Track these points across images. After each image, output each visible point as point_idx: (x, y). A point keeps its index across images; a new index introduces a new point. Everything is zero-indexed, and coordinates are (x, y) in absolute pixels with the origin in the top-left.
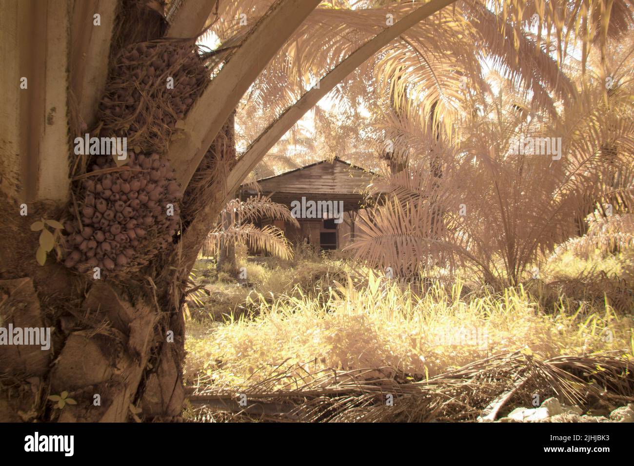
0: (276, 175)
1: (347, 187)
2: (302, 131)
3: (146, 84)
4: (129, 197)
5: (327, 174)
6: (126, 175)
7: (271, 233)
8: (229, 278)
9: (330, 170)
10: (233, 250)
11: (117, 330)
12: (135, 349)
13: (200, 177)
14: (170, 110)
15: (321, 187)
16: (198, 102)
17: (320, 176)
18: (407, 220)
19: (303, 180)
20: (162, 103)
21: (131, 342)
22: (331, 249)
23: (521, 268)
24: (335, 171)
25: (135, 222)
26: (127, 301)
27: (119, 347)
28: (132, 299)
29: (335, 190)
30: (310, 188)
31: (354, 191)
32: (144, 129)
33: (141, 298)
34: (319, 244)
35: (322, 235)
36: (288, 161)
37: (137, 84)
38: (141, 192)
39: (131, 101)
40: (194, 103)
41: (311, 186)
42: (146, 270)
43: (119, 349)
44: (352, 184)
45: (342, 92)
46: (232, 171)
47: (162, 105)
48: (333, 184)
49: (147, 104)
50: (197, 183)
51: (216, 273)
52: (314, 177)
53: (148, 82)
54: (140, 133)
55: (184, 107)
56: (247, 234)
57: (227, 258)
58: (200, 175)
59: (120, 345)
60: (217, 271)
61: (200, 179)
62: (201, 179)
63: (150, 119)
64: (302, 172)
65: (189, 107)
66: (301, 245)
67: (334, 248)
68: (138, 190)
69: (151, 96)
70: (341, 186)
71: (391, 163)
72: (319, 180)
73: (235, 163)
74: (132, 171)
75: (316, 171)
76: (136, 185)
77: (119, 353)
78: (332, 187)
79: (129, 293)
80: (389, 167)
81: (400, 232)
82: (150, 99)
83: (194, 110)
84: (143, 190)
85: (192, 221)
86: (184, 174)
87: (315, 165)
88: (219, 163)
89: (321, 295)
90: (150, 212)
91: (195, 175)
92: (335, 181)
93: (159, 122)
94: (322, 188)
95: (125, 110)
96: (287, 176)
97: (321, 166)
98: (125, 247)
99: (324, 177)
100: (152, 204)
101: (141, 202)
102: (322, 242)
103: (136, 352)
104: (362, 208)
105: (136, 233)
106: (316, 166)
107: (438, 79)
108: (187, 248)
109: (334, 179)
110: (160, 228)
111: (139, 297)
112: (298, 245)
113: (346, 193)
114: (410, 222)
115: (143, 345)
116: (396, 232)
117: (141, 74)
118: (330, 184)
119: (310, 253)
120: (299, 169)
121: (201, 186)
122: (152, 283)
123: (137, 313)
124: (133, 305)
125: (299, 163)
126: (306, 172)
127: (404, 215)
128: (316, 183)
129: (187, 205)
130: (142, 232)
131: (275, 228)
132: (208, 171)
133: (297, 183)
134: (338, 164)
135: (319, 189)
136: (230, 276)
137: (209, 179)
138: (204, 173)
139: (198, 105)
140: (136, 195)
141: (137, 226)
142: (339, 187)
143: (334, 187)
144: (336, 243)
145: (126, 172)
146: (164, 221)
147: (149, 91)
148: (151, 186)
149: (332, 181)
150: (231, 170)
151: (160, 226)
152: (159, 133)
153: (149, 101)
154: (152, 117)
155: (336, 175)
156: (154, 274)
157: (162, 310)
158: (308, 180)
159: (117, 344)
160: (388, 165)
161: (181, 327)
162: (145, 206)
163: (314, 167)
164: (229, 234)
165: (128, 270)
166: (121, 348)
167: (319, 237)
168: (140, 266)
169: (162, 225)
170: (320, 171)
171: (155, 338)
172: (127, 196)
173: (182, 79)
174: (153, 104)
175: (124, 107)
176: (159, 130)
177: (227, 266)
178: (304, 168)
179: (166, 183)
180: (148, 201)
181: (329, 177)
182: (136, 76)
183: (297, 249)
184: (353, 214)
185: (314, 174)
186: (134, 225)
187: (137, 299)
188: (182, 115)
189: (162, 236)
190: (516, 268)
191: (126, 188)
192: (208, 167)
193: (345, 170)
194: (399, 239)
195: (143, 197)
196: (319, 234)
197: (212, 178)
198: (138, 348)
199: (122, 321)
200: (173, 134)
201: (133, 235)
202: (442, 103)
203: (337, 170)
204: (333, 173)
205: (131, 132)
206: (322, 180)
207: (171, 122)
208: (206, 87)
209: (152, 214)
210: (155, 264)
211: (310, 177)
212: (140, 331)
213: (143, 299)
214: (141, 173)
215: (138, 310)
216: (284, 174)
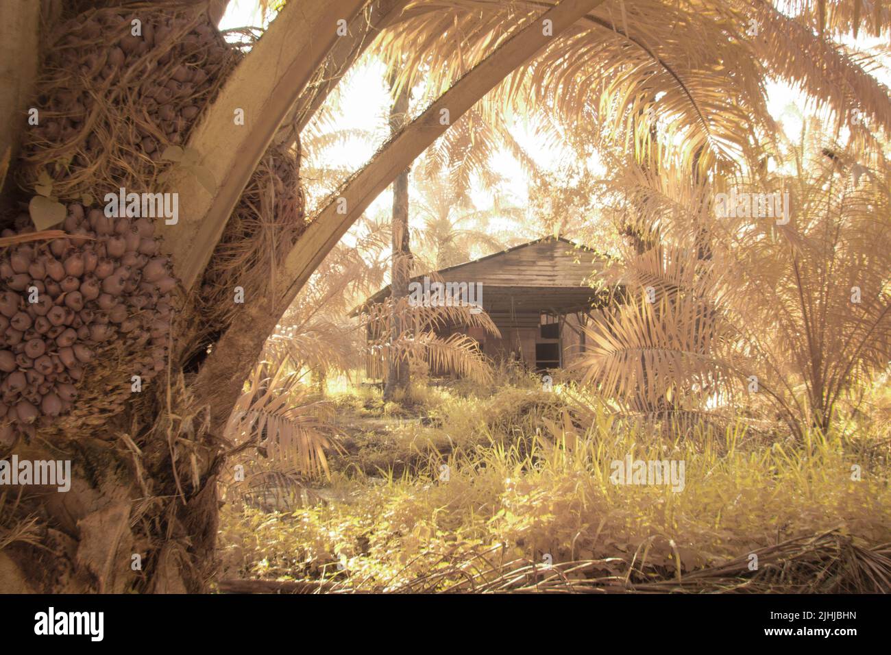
0: (472, 260)
1: (573, 277)
2: (509, 198)
3: (104, 79)
4: (62, 287)
5: (545, 258)
6: (59, 247)
7: (460, 345)
8: (401, 410)
9: (549, 253)
10: (408, 370)
11: (58, 533)
12: (88, 568)
13: (230, 253)
14: (150, 127)
15: (535, 277)
16: (209, 113)
17: (534, 262)
18: (659, 326)
19: (509, 268)
20: (134, 114)
21: (79, 556)
22: (550, 368)
23: (832, 395)
24: (556, 255)
25: (71, 333)
26: (83, 478)
27: (61, 563)
28: (92, 475)
29: (556, 282)
30: (519, 280)
31: (582, 283)
32: (101, 160)
33: (113, 472)
34: (535, 361)
35: (538, 347)
36: (488, 240)
37: (86, 82)
38: (86, 278)
39: (77, 112)
40: (201, 114)
41: (521, 277)
42: (123, 421)
43: (61, 568)
44: (580, 272)
45: (564, 137)
46: (299, 244)
47: (134, 117)
48: (552, 274)
49: (106, 117)
50: (226, 263)
51: (382, 402)
52: (525, 263)
53: (108, 75)
54: (92, 169)
55: (181, 123)
56: (426, 347)
57: (399, 381)
58: (232, 249)
59: (64, 560)
60: (384, 401)
61: (230, 255)
62: (234, 255)
63: (111, 144)
64: (508, 257)
65: (192, 123)
66: (506, 361)
67: (555, 366)
68: (80, 273)
69: (113, 102)
70: (565, 276)
71: (636, 241)
72: (531, 268)
73: (303, 229)
74: (71, 240)
75: (528, 255)
76: (75, 265)
77: (62, 575)
78: (550, 278)
79: (89, 463)
80: (633, 247)
81: (649, 343)
82: (113, 107)
83: (202, 128)
84: (91, 274)
85: (224, 332)
86: (190, 247)
87: (526, 245)
88: (269, 227)
89: (522, 440)
90: (104, 315)
91: (217, 250)
92: (556, 269)
93: (132, 150)
94: (536, 280)
95: (65, 128)
96: (485, 262)
97: (535, 247)
98: (56, 383)
99: (540, 263)
100: (106, 301)
101: (84, 297)
102: (538, 358)
103: (90, 573)
104: (594, 308)
105: (74, 354)
106: (528, 248)
107: (701, 112)
108: (218, 377)
109: (554, 267)
110: (130, 346)
111: (109, 470)
112: (502, 362)
113: (572, 286)
114: (664, 328)
115: (105, 561)
116: (643, 343)
117: (97, 62)
118: (548, 273)
119: (520, 373)
120: (503, 253)
121: (235, 269)
122: (132, 445)
123: (103, 499)
124: (95, 485)
125: (506, 244)
126: (514, 256)
127: (656, 320)
128: (528, 272)
129: (211, 303)
130: (84, 354)
131: (465, 338)
132: (246, 242)
133: (501, 272)
134: (561, 244)
135: (532, 280)
136: (403, 408)
137: (248, 255)
138: (239, 245)
139: (208, 118)
140: (76, 283)
141: (79, 341)
142: (561, 278)
143: (554, 278)
144: (558, 359)
145: (59, 242)
146: (137, 332)
147: (110, 92)
148: (105, 268)
149: (550, 269)
150: (294, 241)
151: (130, 342)
152: (130, 170)
153: (108, 110)
154: (114, 139)
155: (557, 259)
156: (135, 428)
157: (157, 492)
158: (516, 268)
159: (58, 557)
160: (631, 244)
161: (210, 516)
162: (93, 305)
163: (524, 249)
164: (399, 347)
165: (80, 422)
166: (65, 565)
167: (534, 351)
168: (107, 415)
169: (135, 339)
170: (535, 254)
171: (137, 544)
172: (60, 286)
173: (174, 70)
174: (117, 116)
175: (64, 122)
176: (130, 163)
177: (399, 393)
178: (510, 250)
179: (141, 261)
180: (99, 295)
181: (547, 263)
182: (87, 64)
183: (501, 368)
184: (583, 316)
185: (524, 259)
186: (69, 339)
187: (103, 474)
188: (177, 138)
189: (139, 359)
190: (825, 394)
191: (56, 269)
192: (247, 235)
193: (567, 253)
194: (647, 353)
195: (90, 289)
196: (535, 346)
197: (255, 252)
198: (94, 566)
199: (70, 515)
200: (160, 171)
201: (68, 359)
202: (709, 151)
203: (558, 253)
204: (552, 258)
205: (76, 168)
206: (536, 268)
207: (155, 150)
208: (221, 86)
209: (106, 319)
210: (139, 410)
211: (519, 263)
212: (100, 535)
213: (115, 473)
214: (89, 242)
215: (104, 494)
216: (482, 260)
